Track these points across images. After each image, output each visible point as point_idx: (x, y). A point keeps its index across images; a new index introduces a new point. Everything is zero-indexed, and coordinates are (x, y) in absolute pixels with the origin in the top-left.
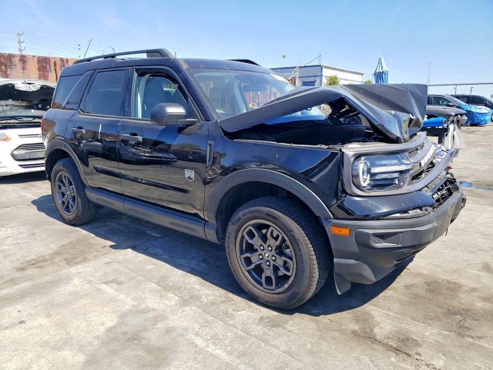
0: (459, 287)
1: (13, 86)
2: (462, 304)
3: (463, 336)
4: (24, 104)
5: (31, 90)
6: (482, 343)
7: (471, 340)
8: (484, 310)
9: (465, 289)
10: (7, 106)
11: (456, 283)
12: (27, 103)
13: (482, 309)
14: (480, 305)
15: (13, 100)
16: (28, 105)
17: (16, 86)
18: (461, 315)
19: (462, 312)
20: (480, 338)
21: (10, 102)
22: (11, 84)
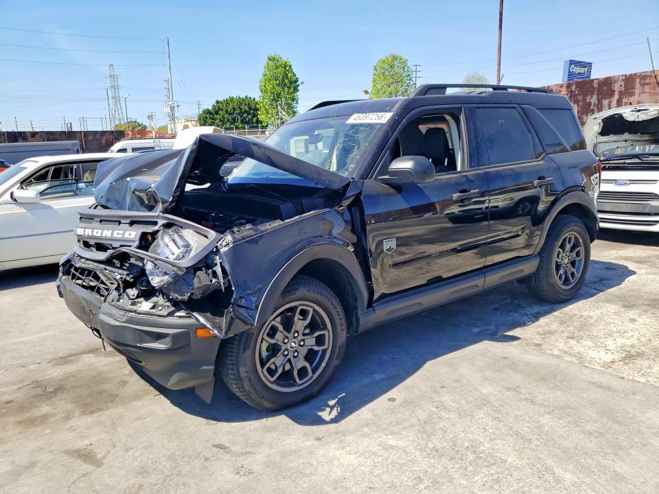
0: (84, 411)
1: (621, 116)
2: (61, 400)
3: (33, 383)
4: (646, 137)
5: (641, 120)
6: (16, 387)
7: (25, 384)
8: (36, 407)
9: (77, 414)
10: (626, 141)
11: (92, 412)
12: (650, 136)
13: (40, 407)
14: (45, 409)
15: (630, 133)
16: (652, 138)
17: (624, 115)
18: (51, 392)
19: (52, 395)
20: (19, 388)
21: (626, 136)
22: (618, 114)
